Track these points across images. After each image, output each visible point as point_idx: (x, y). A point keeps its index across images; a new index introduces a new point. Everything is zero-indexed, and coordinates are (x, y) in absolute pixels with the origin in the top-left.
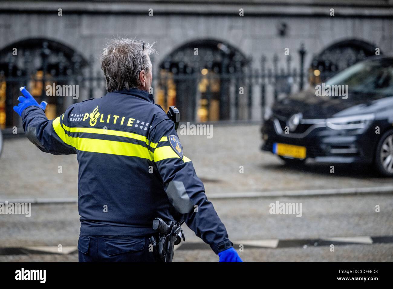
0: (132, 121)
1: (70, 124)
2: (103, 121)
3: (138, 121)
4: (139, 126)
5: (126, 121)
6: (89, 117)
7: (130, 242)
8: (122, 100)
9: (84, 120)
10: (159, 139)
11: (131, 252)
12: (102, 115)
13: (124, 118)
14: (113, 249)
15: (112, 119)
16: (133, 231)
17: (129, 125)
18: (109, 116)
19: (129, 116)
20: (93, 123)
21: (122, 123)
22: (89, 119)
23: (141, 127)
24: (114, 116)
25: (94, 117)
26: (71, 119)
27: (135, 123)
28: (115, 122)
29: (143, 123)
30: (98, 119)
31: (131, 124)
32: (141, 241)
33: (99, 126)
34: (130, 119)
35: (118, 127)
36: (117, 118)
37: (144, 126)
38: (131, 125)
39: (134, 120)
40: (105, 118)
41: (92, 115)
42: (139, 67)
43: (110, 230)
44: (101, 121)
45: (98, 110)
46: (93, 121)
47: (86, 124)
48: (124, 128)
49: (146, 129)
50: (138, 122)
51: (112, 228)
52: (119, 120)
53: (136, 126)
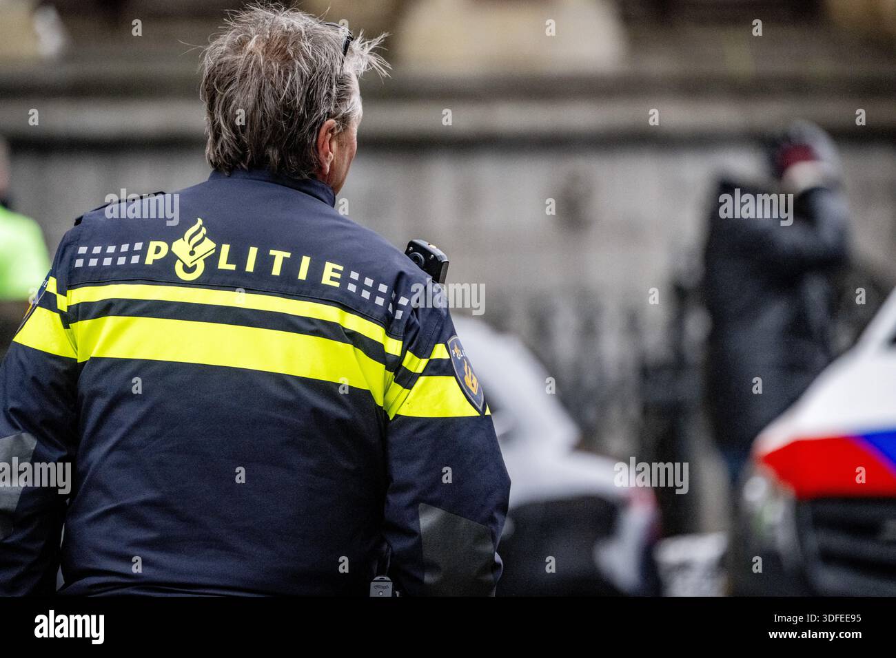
0: (334, 270)
2: (232, 267)
3: (353, 273)
4: (358, 291)
5: (316, 269)
6: (170, 252)
9: (149, 261)
12: (225, 249)
13: (306, 261)
15: (265, 262)
17: (326, 280)
18: (253, 251)
20: (188, 270)
21: (303, 275)
22: (172, 258)
23: (365, 295)
24: (272, 252)
25: (192, 253)
26: (79, 263)
27: (345, 280)
28: (276, 271)
29: (369, 282)
30: (212, 261)
31: (332, 279)
33: (212, 278)
34: (329, 266)
35: (288, 286)
36: (285, 258)
37: (374, 291)
38: (337, 284)
39: (341, 268)
40: (238, 257)
41: (181, 248)
42: (324, 109)
44: (223, 264)
45: (204, 231)
46: (190, 266)
47: (163, 273)
48: (312, 291)
49: (380, 300)
50: (355, 276)
52: (291, 266)
53: (352, 288)
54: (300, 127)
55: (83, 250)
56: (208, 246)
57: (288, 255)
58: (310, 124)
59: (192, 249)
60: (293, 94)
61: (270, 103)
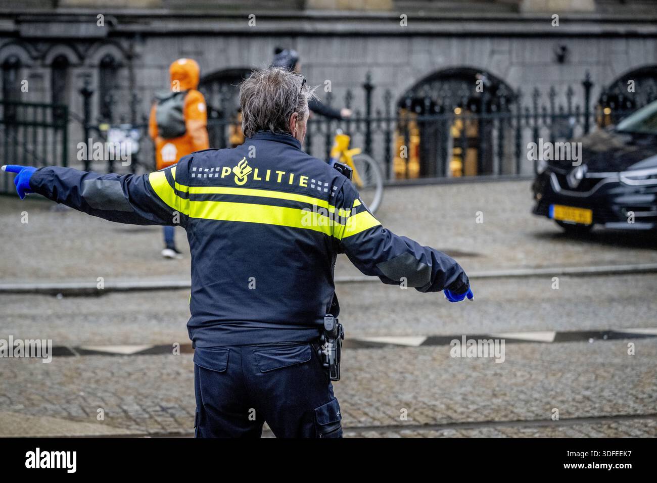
0: (304, 179)
1: (192, 183)
2: (260, 179)
4: (316, 188)
5: (297, 179)
6: (232, 172)
7: (295, 350)
8: (281, 152)
9: (223, 176)
10: (352, 203)
11: (296, 365)
12: (256, 170)
13: (292, 176)
14: (269, 362)
15: (274, 176)
17: (301, 184)
18: (269, 172)
19: (299, 172)
20: (240, 180)
21: (291, 182)
22: (233, 175)
23: (319, 189)
24: (277, 172)
25: (242, 173)
26: (193, 175)
27: (309, 184)
28: (279, 180)
29: (320, 183)
30: (250, 176)
31: (304, 183)
33: (251, 184)
34: (302, 178)
35: (284, 187)
37: (323, 187)
38: (306, 186)
39: (307, 178)
40: (262, 174)
41: (237, 170)
43: (266, 336)
44: (256, 178)
45: (246, 162)
46: (241, 178)
47: (229, 182)
48: (296, 189)
49: (326, 190)
50: (313, 181)
51: (269, 332)
52: (285, 178)
53: (313, 186)
55: (194, 169)
56: (249, 169)
57: (284, 173)
59: (241, 171)
60: (279, 98)
61: (270, 103)
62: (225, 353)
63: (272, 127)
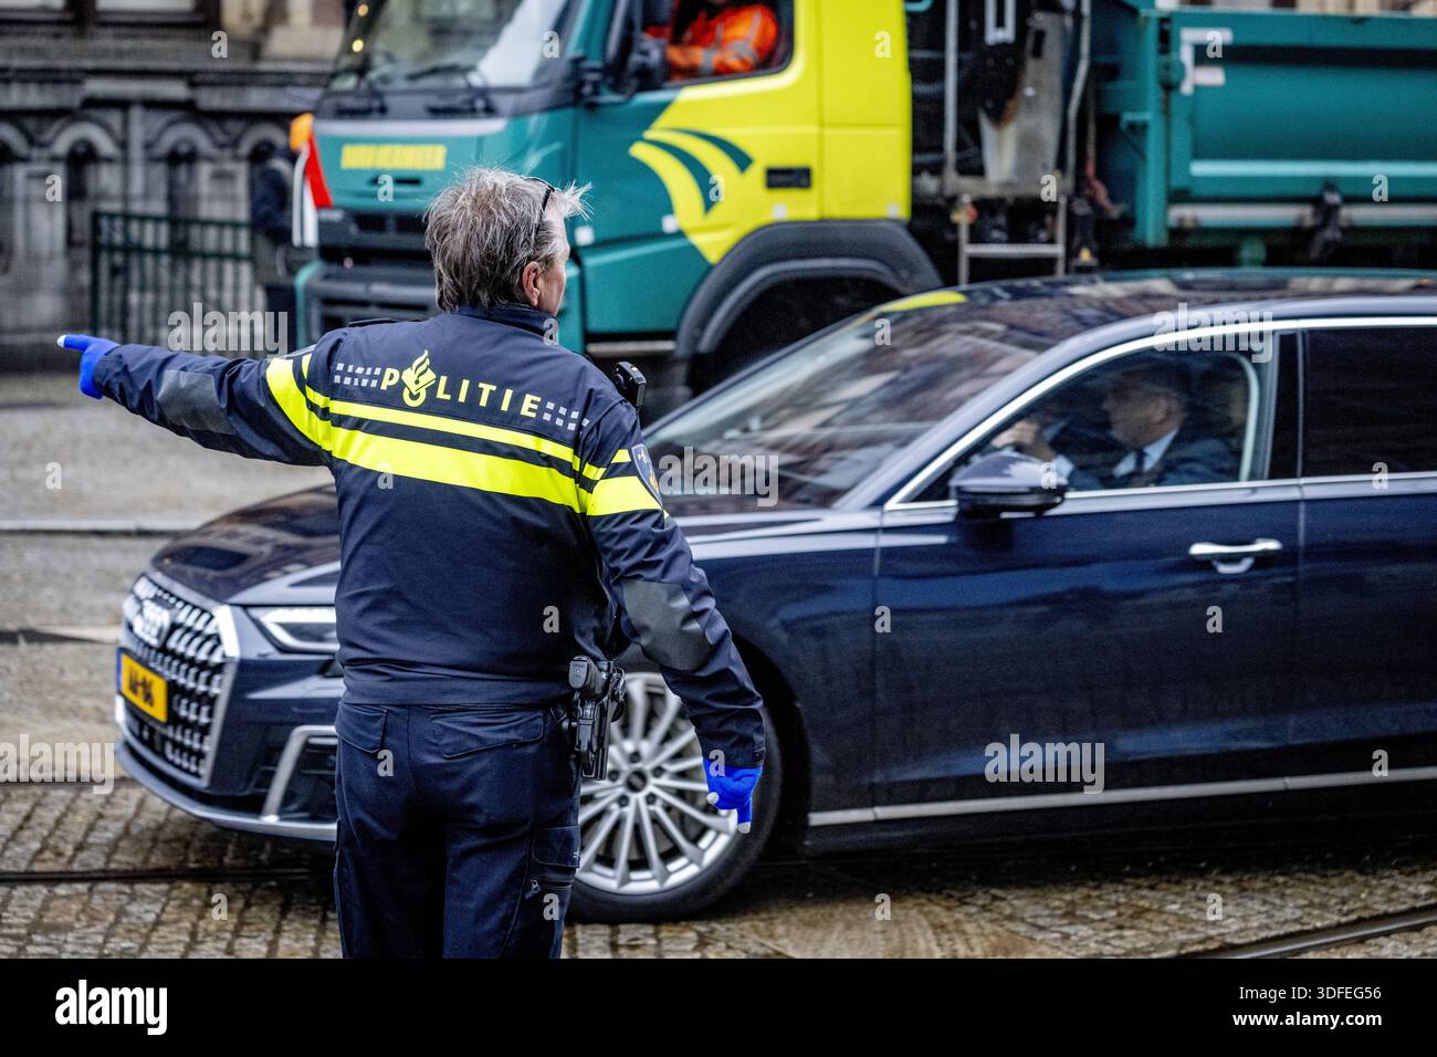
0: (533, 402)
1: (335, 392)
2: (448, 397)
3: (549, 403)
4: (553, 419)
5: (517, 401)
6: (400, 379)
7: (503, 720)
8: (497, 343)
9: (384, 387)
10: (610, 456)
11: (508, 745)
12: (444, 379)
13: (509, 393)
14: (458, 738)
15: (474, 393)
16: (516, 691)
17: (524, 412)
18: (466, 383)
19: (526, 386)
20: (413, 397)
21: (505, 407)
22: (401, 385)
23: (559, 422)
24: (481, 385)
25: (417, 382)
26: (337, 379)
27: (541, 409)
28: (483, 402)
29: (563, 411)
30: (432, 390)
31: (530, 410)
32: (535, 715)
33: (432, 406)
34: (528, 398)
35: (491, 416)
36: (491, 391)
37: (567, 419)
38: (533, 415)
39: (538, 399)
40: (453, 389)
41: (409, 376)
42: (523, 254)
43: (453, 691)
44: (441, 394)
45: (428, 362)
46: (415, 393)
47: (393, 398)
48: (512, 421)
49: (572, 427)
50: (550, 406)
51: (459, 684)
52: (495, 398)
53: (547, 417)
54: (503, 270)
55: (340, 367)
56: (430, 375)
57: (494, 388)
58: (512, 267)
59: (417, 378)
60: (494, 243)
62: (379, 717)
63: (484, 297)
